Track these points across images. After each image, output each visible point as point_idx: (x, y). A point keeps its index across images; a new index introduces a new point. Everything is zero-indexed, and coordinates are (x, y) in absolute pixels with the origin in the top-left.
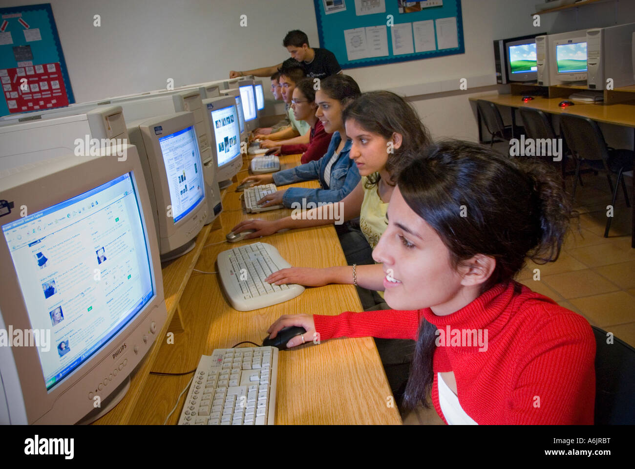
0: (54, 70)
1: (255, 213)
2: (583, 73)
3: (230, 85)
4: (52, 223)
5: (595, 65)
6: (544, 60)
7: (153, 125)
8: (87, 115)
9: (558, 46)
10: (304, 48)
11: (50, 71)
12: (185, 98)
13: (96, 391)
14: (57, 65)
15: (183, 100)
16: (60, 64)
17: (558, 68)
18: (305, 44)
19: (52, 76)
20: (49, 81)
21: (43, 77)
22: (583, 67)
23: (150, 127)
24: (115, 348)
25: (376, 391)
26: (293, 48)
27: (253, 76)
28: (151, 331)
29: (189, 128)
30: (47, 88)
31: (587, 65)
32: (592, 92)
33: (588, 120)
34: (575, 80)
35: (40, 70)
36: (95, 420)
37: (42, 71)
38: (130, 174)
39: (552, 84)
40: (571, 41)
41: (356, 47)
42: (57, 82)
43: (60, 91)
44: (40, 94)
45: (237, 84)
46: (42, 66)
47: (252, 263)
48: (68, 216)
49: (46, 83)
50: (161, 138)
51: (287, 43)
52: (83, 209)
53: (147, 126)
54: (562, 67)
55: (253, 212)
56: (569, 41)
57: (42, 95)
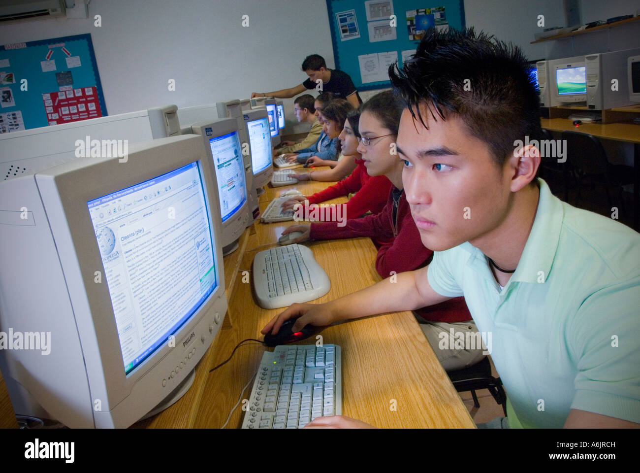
0: (91, 93)
1: (268, 223)
2: (583, 94)
3: (257, 103)
4: (131, 204)
5: (594, 87)
6: (545, 83)
7: (204, 126)
8: (148, 111)
9: (558, 70)
10: (321, 72)
11: (87, 94)
12: (227, 106)
13: (169, 378)
14: (94, 89)
15: (226, 107)
16: (97, 88)
17: (559, 90)
18: (322, 68)
19: (88, 99)
20: (86, 103)
21: (81, 100)
22: (583, 89)
23: (202, 127)
24: (186, 336)
25: (437, 383)
26: (311, 72)
27: (273, 97)
28: (215, 321)
29: (233, 134)
30: (84, 109)
31: (586, 88)
32: (592, 112)
33: (591, 136)
34: (574, 101)
35: (79, 94)
36: (166, 408)
37: (80, 94)
38: (197, 162)
39: (553, 106)
40: (570, 66)
41: (369, 71)
42: (94, 104)
43: (95, 112)
44: (78, 115)
45: (263, 101)
46: (80, 90)
47: (285, 263)
48: (145, 198)
49: (84, 105)
50: (211, 140)
51: (306, 67)
52: (158, 193)
53: (199, 127)
54: (562, 89)
55: (266, 222)
56: (568, 66)
57: (79, 116)
